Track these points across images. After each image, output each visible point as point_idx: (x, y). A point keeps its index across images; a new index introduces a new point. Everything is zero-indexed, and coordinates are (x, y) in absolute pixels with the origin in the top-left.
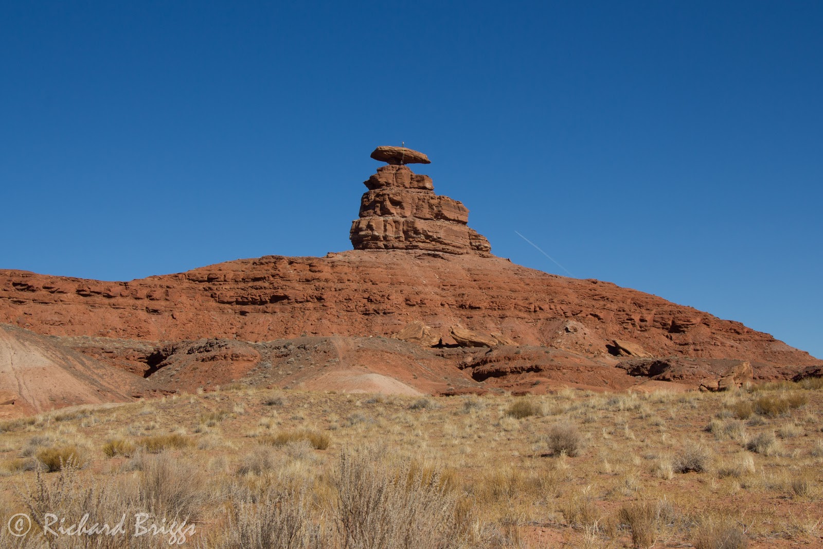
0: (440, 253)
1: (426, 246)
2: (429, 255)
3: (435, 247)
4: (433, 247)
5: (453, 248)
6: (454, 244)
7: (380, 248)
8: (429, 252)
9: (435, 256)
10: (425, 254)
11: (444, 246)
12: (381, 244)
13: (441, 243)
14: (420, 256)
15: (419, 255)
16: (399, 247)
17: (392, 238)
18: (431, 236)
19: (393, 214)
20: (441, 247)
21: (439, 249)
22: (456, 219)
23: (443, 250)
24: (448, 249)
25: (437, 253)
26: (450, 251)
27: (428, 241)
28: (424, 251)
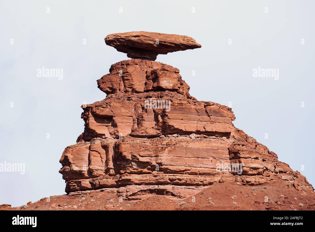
0: (169, 187)
1: (145, 178)
2: (151, 191)
3: (157, 178)
4: (155, 178)
5: (192, 177)
6: (193, 170)
7: (86, 189)
8: (151, 187)
9: (160, 192)
10: (145, 191)
11: (172, 176)
12: (86, 183)
13: (166, 171)
14: (134, 194)
15: (131, 193)
16: (108, 184)
17: (100, 172)
18: (148, 163)
19: (104, 135)
20: (167, 177)
21: (162, 181)
22: (203, 130)
23: (172, 182)
24: (180, 180)
25: (162, 187)
26: (183, 181)
27: (145, 170)
28: (142, 187)
